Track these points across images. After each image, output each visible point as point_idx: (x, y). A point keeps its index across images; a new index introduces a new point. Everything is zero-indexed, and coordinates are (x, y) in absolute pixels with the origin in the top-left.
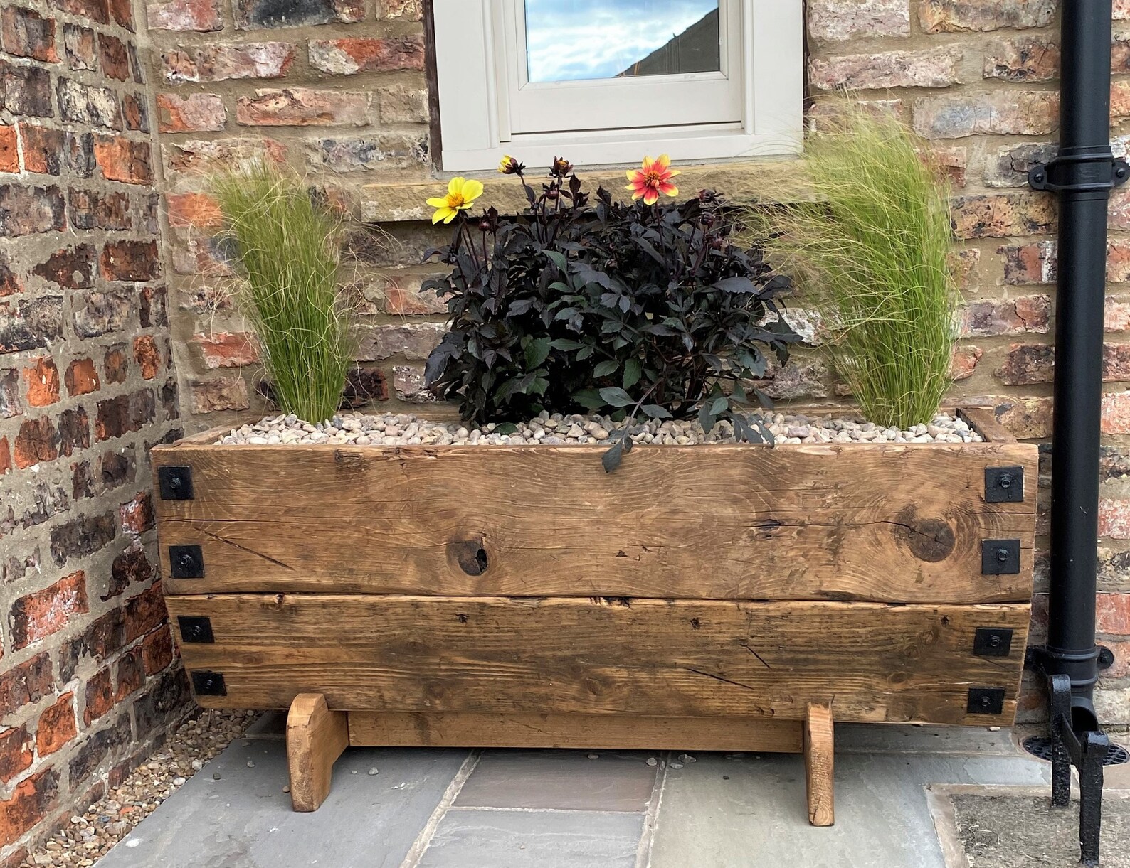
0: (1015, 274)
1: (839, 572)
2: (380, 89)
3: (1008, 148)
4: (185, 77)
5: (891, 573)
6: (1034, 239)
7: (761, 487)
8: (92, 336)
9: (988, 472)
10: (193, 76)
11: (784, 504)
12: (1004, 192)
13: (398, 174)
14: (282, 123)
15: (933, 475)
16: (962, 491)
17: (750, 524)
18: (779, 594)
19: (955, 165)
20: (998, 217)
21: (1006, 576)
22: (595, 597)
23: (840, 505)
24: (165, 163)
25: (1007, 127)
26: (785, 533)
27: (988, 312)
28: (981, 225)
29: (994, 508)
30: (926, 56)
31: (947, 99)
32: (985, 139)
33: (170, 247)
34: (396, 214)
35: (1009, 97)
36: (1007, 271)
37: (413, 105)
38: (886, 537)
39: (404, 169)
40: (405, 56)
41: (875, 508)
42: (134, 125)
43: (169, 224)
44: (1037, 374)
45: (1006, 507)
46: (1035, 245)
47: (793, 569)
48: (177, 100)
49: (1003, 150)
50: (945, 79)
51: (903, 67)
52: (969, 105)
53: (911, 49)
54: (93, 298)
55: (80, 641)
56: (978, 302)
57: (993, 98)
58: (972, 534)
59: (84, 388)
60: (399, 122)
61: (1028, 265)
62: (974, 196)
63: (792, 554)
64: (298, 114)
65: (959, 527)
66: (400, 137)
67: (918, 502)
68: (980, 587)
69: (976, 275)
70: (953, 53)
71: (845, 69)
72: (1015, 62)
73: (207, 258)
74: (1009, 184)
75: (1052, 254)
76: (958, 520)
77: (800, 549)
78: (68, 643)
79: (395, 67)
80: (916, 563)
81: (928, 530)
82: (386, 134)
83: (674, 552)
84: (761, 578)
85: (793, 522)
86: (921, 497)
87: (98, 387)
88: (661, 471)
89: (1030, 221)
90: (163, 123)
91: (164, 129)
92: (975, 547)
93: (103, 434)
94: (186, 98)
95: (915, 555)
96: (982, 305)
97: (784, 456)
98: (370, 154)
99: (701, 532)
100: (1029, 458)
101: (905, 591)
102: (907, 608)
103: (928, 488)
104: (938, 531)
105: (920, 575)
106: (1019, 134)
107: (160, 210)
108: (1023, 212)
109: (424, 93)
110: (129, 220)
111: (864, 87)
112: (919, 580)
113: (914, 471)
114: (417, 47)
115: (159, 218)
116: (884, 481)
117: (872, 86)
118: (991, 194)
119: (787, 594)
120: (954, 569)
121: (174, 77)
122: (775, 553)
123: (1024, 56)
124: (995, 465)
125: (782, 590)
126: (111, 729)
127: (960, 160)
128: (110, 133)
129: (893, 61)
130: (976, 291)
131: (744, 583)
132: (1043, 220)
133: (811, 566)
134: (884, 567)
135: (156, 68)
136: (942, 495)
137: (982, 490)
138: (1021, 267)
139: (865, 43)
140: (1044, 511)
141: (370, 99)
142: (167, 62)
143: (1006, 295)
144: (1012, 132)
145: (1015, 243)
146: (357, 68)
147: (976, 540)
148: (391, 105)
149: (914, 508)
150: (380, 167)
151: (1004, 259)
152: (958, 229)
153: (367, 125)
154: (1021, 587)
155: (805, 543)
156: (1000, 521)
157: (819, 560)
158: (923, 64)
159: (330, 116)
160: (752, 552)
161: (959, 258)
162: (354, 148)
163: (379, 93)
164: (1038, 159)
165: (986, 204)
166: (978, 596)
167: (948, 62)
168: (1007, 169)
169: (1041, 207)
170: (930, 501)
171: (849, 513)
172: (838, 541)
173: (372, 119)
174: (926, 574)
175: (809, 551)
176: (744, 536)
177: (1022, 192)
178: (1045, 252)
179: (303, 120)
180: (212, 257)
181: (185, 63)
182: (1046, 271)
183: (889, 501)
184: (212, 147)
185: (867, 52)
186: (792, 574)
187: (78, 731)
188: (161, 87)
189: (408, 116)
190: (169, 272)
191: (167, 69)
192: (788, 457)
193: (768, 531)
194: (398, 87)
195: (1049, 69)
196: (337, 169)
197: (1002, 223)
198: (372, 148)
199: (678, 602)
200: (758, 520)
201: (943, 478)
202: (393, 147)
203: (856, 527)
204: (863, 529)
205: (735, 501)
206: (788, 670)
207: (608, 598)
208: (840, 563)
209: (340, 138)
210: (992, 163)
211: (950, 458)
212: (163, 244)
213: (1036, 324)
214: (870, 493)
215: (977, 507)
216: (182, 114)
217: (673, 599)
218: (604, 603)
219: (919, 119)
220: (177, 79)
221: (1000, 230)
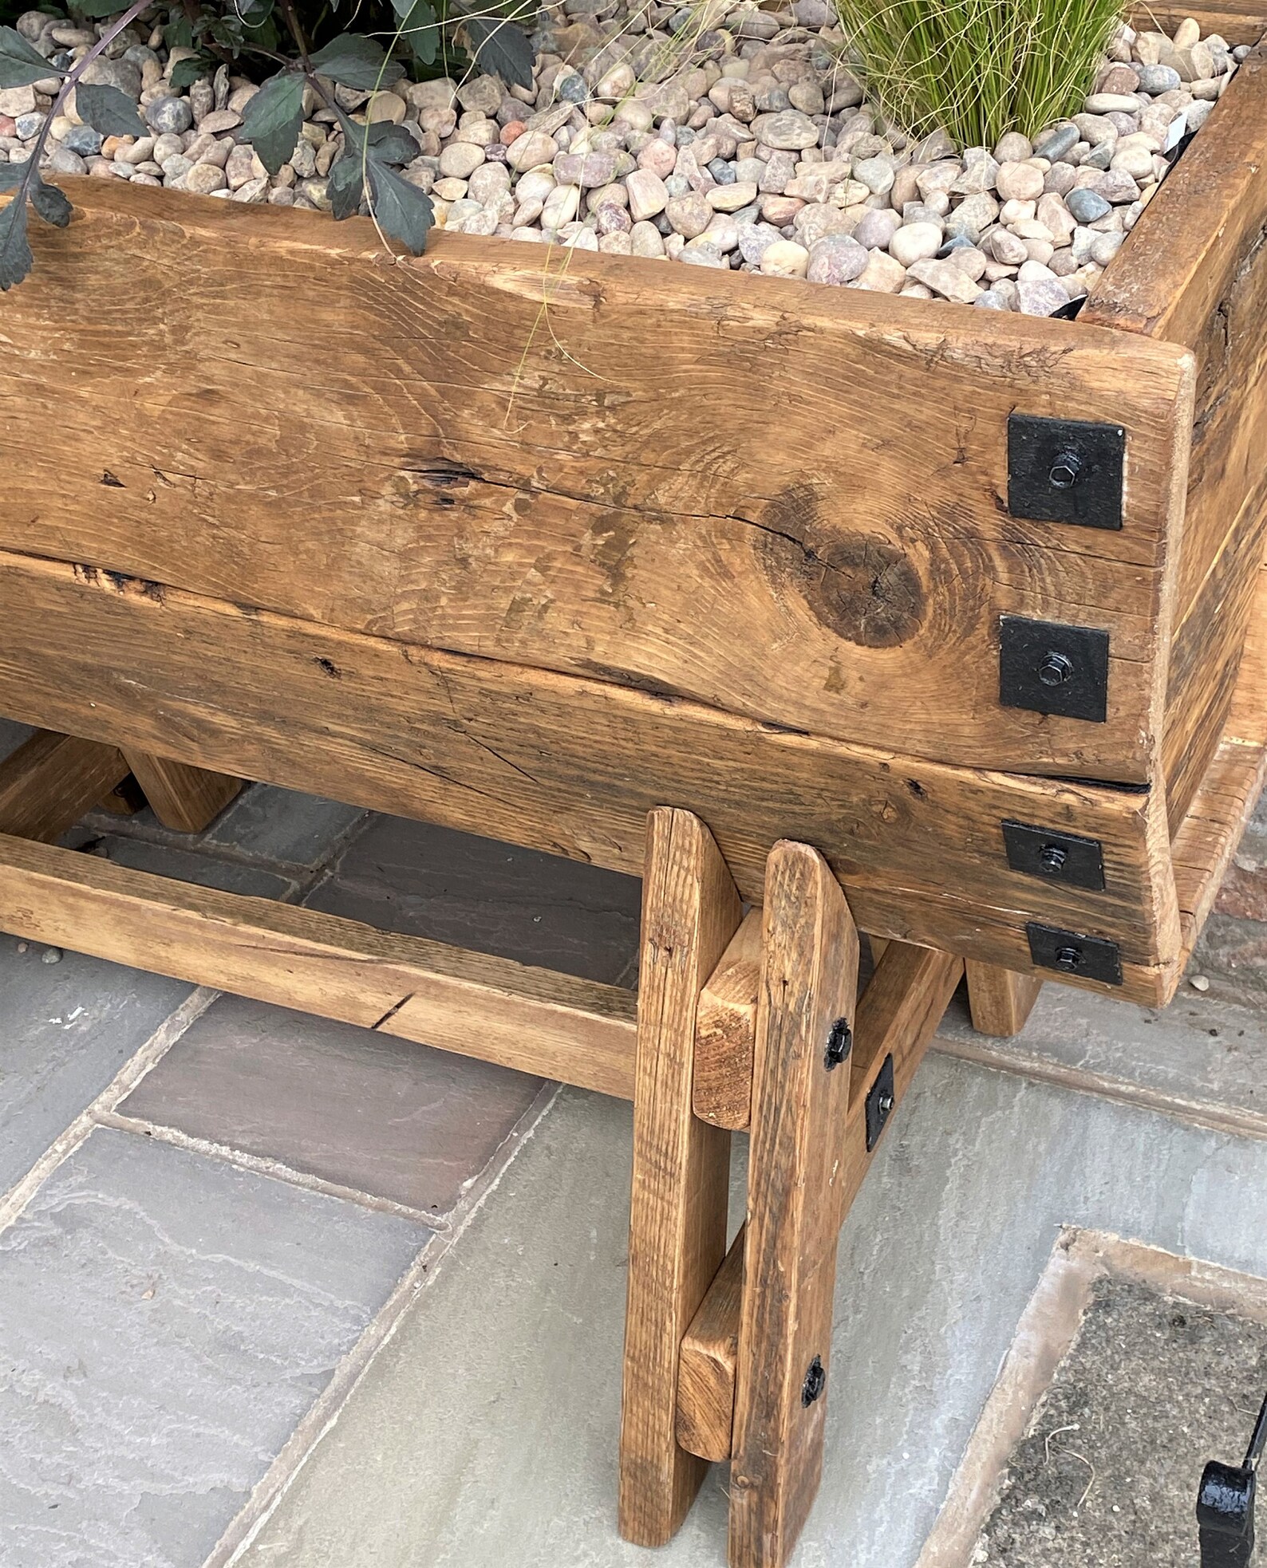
1: (630, 624)
5: (763, 656)
7: (407, 369)
9: (1019, 429)
11: (471, 423)
15: (857, 412)
16: (943, 471)
17: (397, 461)
18: (489, 647)
21: (1067, 722)
22: (87, 568)
23: (617, 452)
26: (487, 502)
29: (1034, 532)
38: (742, 557)
41: (705, 477)
45: (1073, 538)
47: (518, 595)
58: (975, 596)
63: (509, 557)
65: (935, 562)
67: (822, 482)
68: (995, 736)
76: (933, 549)
77: (530, 550)
80: (822, 641)
81: (850, 561)
83: (229, 499)
84: (444, 601)
85: (502, 477)
86: (830, 468)
88: (149, 283)
92: (983, 630)
95: (822, 620)
97: (452, 292)
99: (283, 460)
100: (1145, 403)
101: (800, 705)
102: (813, 744)
103: (844, 447)
104: (879, 568)
105: (836, 671)
112: (835, 684)
113: (806, 392)
116: (728, 406)
119: (513, 650)
120: (925, 676)
122: (468, 547)
124: (1040, 412)
125: (498, 640)
131: (405, 606)
133: (559, 596)
134: (741, 632)
136: (888, 472)
137: (1001, 477)
147: (984, 610)
149: (811, 497)
154: (1109, 756)
155: (537, 535)
156: (1053, 571)
157: (578, 586)
160: (411, 533)
166: (989, 754)
170: (853, 483)
171: (642, 478)
172: (619, 545)
174: (851, 674)
175: (550, 557)
176: (387, 490)
183: (743, 465)
186: (517, 607)
192: (464, 297)
193: (446, 490)
199: (265, 618)
200: (413, 455)
201: (888, 425)
203: (663, 518)
204: (680, 527)
205: (351, 399)
207: (118, 577)
208: (631, 603)
211: (909, 372)
214: (691, 433)
215: (989, 523)
217: (257, 609)
218: (106, 584)
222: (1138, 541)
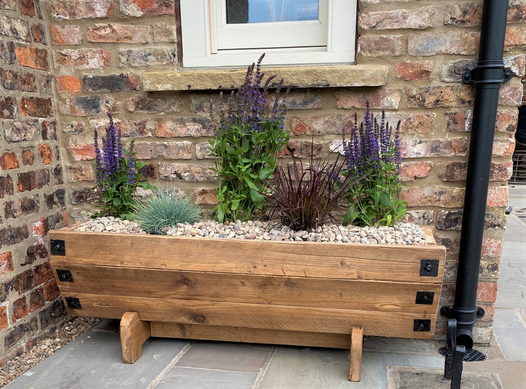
0: (452, 126)
2: (153, 25)
3: (453, 61)
4: (62, 17)
6: (463, 109)
8: (15, 142)
10: (66, 16)
12: (450, 84)
13: (162, 68)
14: (108, 41)
19: (427, 70)
20: (446, 97)
24: (55, 60)
25: (453, 50)
27: (438, 144)
28: (437, 101)
30: (416, 12)
31: (425, 35)
32: (443, 57)
33: (58, 102)
34: (159, 87)
35: (456, 34)
36: (448, 124)
37: (168, 33)
39: (164, 65)
40: (165, 8)
42: (38, 40)
43: (57, 91)
44: (459, 176)
46: (463, 112)
48: (60, 29)
49: (451, 62)
50: (425, 24)
51: (405, 18)
52: (435, 38)
53: (409, 8)
54: (15, 124)
55: (10, 283)
56: (433, 139)
57: (448, 35)
59: (10, 167)
60: (162, 42)
61: (459, 122)
62: (435, 86)
64: (115, 37)
66: (162, 49)
69: (434, 126)
70: (429, 11)
71: (376, 19)
72: (460, 16)
73: (74, 107)
74: (452, 80)
75: (471, 117)
78: (2, 284)
79: (160, 14)
82: (156, 48)
87: (18, 167)
89: (461, 99)
90: (53, 40)
91: (53, 43)
93: (21, 189)
94: (63, 28)
96: (435, 141)
98: (149, 57)
106: (459, 54)
107: (53, 83)
108: (458, 95)
109: (174, 28)
110: (35, 87)
111: (385, 28)
114: (171, 3)
115: (52, 87)
117: (388, 28)
118: (444, 85)
121: (57, 16)
123: (465, 13)
126: (27, 324)
127: (429, 67)
128: (24, 43)
129: (400, 15)
130: (433, 134)
132: (468, 99)
135: (49, 12)
138: (455, 123)
139: (387, 5)
140: (457, 242)
141: (149, 30)
142: (54, 9)
143: (447, 137)
144: (456, 53)
145: (453, 111)
146: (142, 14)
148: (158, 33)
150: (153, 64)
151: (447, 119)
152: (426, 103)
153: (147, 43)
158: (414, 16)
159: (130, 38)
161: (426, 117)
162: (141, 54)
163: (153, 27)
164: (468, 68)
165: (441, 90)
167: (427, 15)
168: (452, 73)
169: (468, 92)
173: (149, 40)
177: (459, 85)
178: (467, 116)
179: (118, 40)
180: (77, 107)
181: (62, 10)
182: (467, 125)
184: (76, 53)
185: (387, 10)
187: (9, 324)
188: (51, 21)
189: (166, 38)
190: (57, 114)
191: (54, 12)
194: (162, 24)
195: (477, 20)
196: (133, 65)
197: (448, 100)
198: (150, 54)
202: (159, 54)
209: (135, 49)
210: (445, 69)
212: (54, 101)
213: (460, 152)
216: (61, 36)
219: (411, 45)
220: (59, 18)
221: (447, 104)
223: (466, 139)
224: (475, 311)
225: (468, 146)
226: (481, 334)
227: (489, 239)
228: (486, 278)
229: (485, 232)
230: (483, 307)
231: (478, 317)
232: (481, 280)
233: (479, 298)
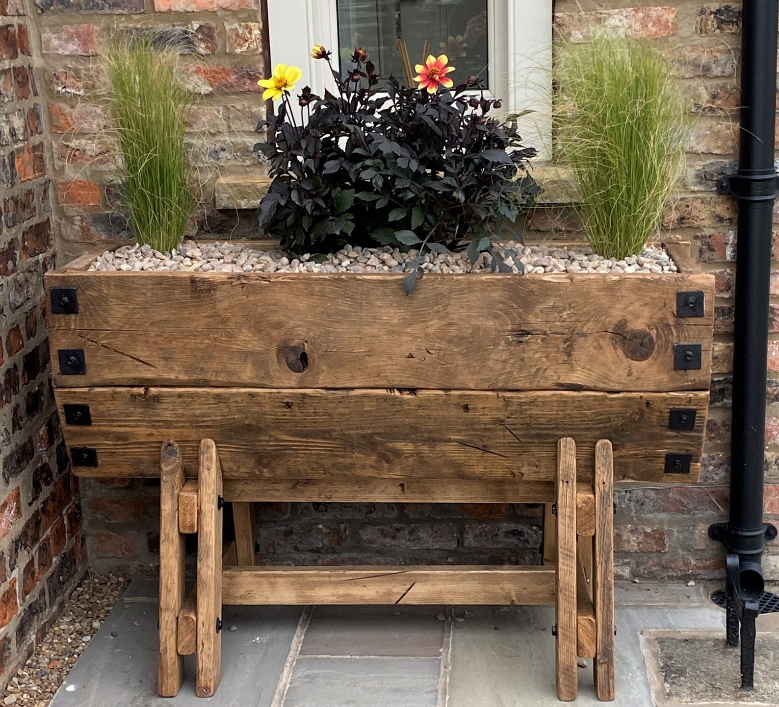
0: (707, 255)
1: (572, 369)
2: (229, 106)
3: (702, 163)
4: (73, 91)
5: (610, 370)
6: (721, 230)
7: (515, 306)
9: (679, 295)
10: (79, 91)
11: (531, 319)
12: (699, 195)
13: (243, 170)
15: (639, 297)
16: (660, 309)
17: (507, 333)
18: (528, 385)
20: (693, 213)
21: (691, 371)
22: (390, 389)
23: (573, 319)
24: (56, 157)
25: (701, 148)
26: (533, 340)
28: (682, 219)
29: (682, 321)
32: (686, 156)
33: (59, 221)
34: (243, 204)
35: (704, 125)
36: (701, 252)
38: (605, 343)
39: (248, 166)
41: (597, 322)
43: (59, 203)
45: (692, 321)
46: (722, 234)
47: (538, 367)
48: (67, 109)
49: (699, 165)
57: (692, 127)
58: (667, 341)
60: (244, 131)
61: (716, 248)
62: (677, 197)
63: (537, 355)
65: (658, 335)
66: (244, 142)
67: (629, 317)
68: (673, 380)
72: (708, 102)
73: (89, 229)
74: (703, 189)
75: (734, 241)
76: (657, 330)
77: (544, 352)
79: (241, 90)
80: (627, 362)
81: (636, 337)
82: (233, 140)
83: (450, 354)
84: (515, 373)
85: (538, 332)
86: (631, 313)
88: (441, 294)
89: (718, 216)
90: (53, 126)
91: (54, 130)
92: (670, 350)
93: (26, 380)
94: (73, 107)
95: (627, 356)
97: (532, 283)
98: (221, 154)
99: (471, 339)
100: (708, 285)
101: (620, 383)
102: (621, 395)
103: (636, 307)
104: (643, 338)
105: (630, 371)
106: (711, 153)
107: (51, 192)
108: (713, 209)
110: (34, 208)
112: (629, 375)
113: (626, 295)
115: (50, 198)
116: (605, 301)
118: (690, 196)
119: (534, 386)
120: (655, 366)
121: (64, 90)
122: (526, 355)
123: (714, 97)
124: (684, 290)
125: (530, 383)
131: (502, 377)
132: (727, 216)
133: (551, 365)
134: (604, 365)
135: (48, 83)
136: (646, 312)
137: (675, 308)
138: (711, 249)
141: (221, 113)
142: (58, 79)
144: (705, 152)
145: (707, 232)
146: (211, 89)
147: (670, 344)
148: (238, 118)
149: (626, 321)
150: (228, 164)
151: (699, 244)
152: (666, 221)
153: (218, 132)
154: (702, 379)
155: (547, 347)
156: (688, 331)
157: (557, 360)
159: (188, 124)
160: (508, 354)
162: (208, 149)
163: (228, 109)
164: (724, 172)
165: (686, 203)
166: (671, 386)
168: (702, 178)
169: (726, 206)
170: (637, 316)
171: (579, 325)
172: (571, 346)
173: (222, 128)
174: (634, 371)
175: (550, 353)
176: (503, 342)
177: (712, 195)
178: (728, 239)
180: (93, 228)
181: (72, 80)
182: (729, 253)
183: (608, 317)
184: (94, 145)
186: (538, 370)
188: (52, 97)
190: (58, 240)
191: (57, 84)
192: (535, 284)
193: (520, 339)
194: (243, 104)
195: (732, 108)
197: (698, 217)
198: (223, 150)
199: (453, 392)
200: (512, 330)
201: (647, 299)
202: (239, 149)
203: (584, 335)
204: (589, 337)
205: (496, 317)
206: (534, 443)
207: (400, 390)
208: (573, 362)
209: (197, 141)
210: (691, 173)
211: (652, 285)
212: (54, 220)
213: (722, 291)
214: (595, 310)
215: (671, 321)
216: (69, 119)
217: (450, 390)
218: (397, 393)
220: (66, 92)
221: (696, 223)
222: (707, 319)
223: (729, 273)
224: (762, 532)
225: (733, 282)
226: (775, 566)
227: (774, 418)
228: (775, 477)
229: (768, 408)
230: (774, 523)
231: (769, 540)
232: (767, 481)
233: (767, 510)
